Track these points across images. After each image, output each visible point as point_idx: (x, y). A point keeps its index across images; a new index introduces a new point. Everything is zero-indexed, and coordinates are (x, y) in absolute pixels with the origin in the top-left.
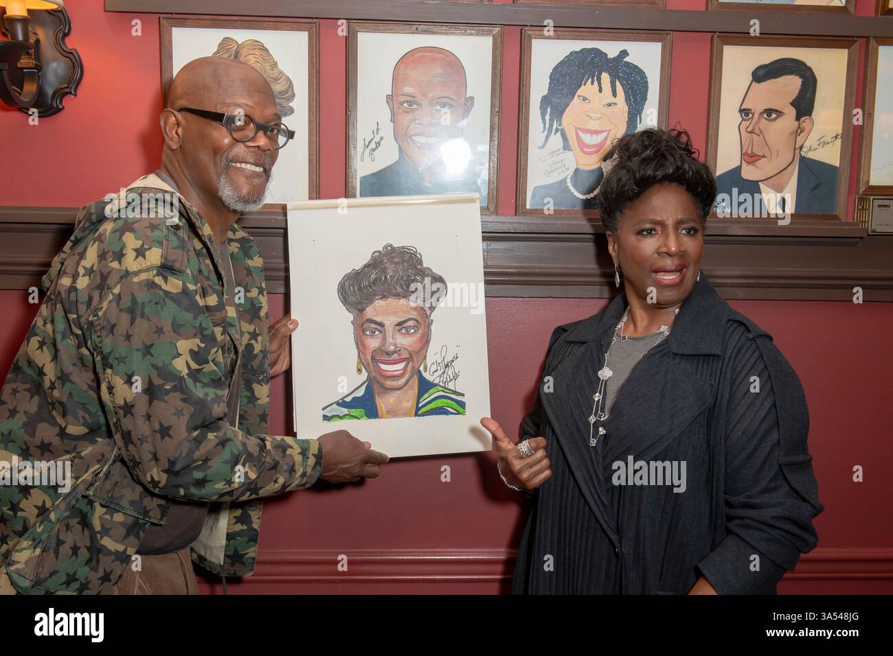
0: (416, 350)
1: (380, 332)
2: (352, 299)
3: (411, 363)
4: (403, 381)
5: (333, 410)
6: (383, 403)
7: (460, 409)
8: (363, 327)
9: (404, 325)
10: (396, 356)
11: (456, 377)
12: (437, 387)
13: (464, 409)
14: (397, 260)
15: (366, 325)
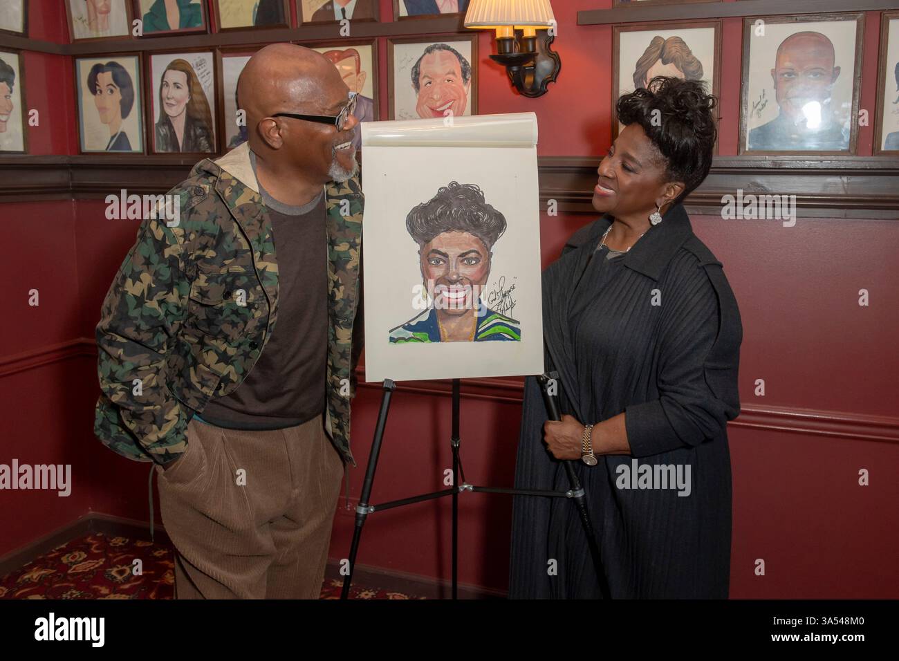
0: (477, 280)
1: (445, 262)
2: (419, 230)
5: (400, 332)
6: (445, 327)
7: (516, 336)
8: (428, 257)
9: (467, 256)
11: (512, 305)
12: (496, 315)
13: (520, 335)
14: (461, 196)
15: (431, 255)
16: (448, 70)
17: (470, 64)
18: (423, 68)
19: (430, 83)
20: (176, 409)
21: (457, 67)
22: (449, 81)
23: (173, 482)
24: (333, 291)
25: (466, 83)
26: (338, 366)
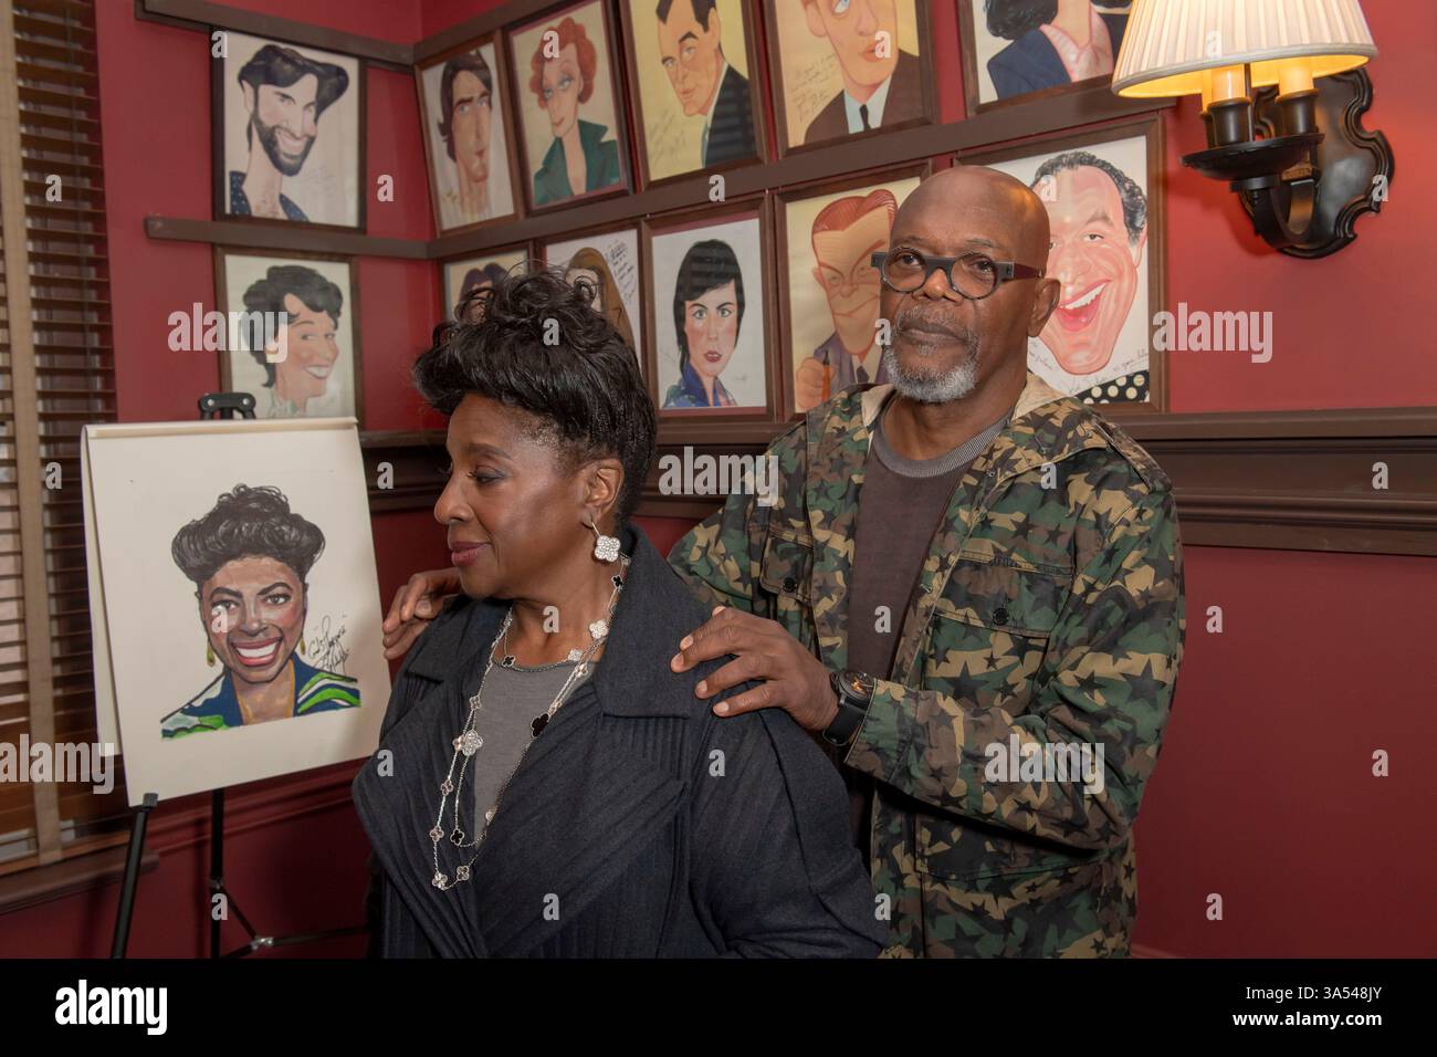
0: (289, 626)
1: (237, 604)
2: (193, 562)
3: (283, 645)
4: (274, 669)
5: (178, 720)
6: (248, 702)
7: (353, 700)
8: (210, 599)
9: (271, 593)
10: (261, 636)
11: (345, 657)
12: (321, 674)
13: (359, 699)
14: (254, 505)
15: (216, 597)
16: (1090, 213)
21: (1111, 203)
22: (1093, 237)
25: (1136, 238)
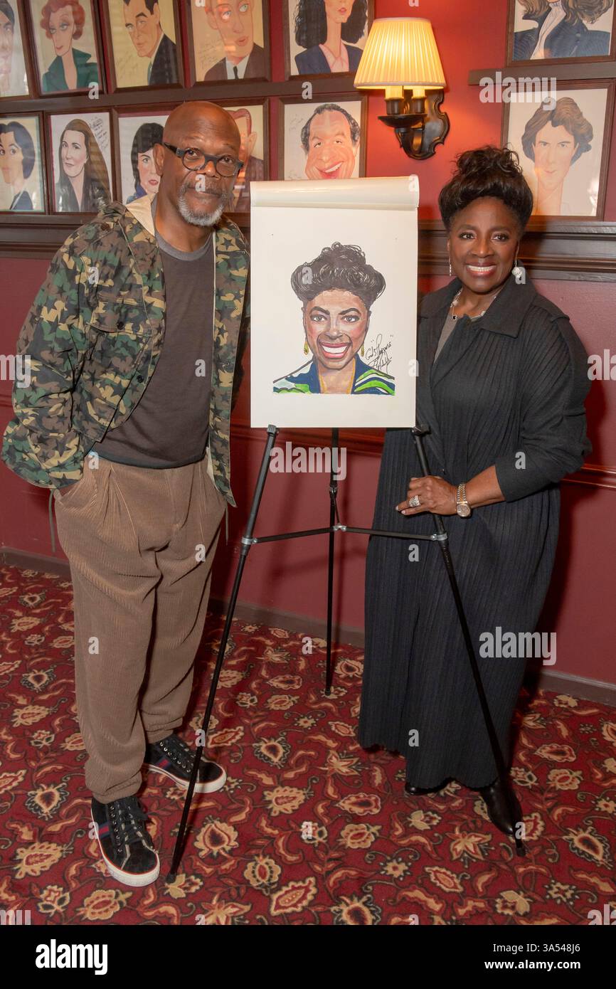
0: (356, 337)
1: (326, 319)
2: (303, 289)
3: (350, 348)
4: (343, 362)
5: (283, 383)
6: (325, 380)
7: (390, 391)
8: (312, 314)
9: (347, 314)
10: (338, 341)
11: (388, 362)
12: (372, 370)
13: (394, 390)
14: (343, 257)
15: (314, 312)
16: (337, 131)
17: (359, 125)
18: (313, 129)
19: (319, 144)
20: (76, 441)
21: (346, 127)
22: (338, 142)
23: (69, 506)
24: (218, 338)
25: (355, 144)
26: (219, 408)
